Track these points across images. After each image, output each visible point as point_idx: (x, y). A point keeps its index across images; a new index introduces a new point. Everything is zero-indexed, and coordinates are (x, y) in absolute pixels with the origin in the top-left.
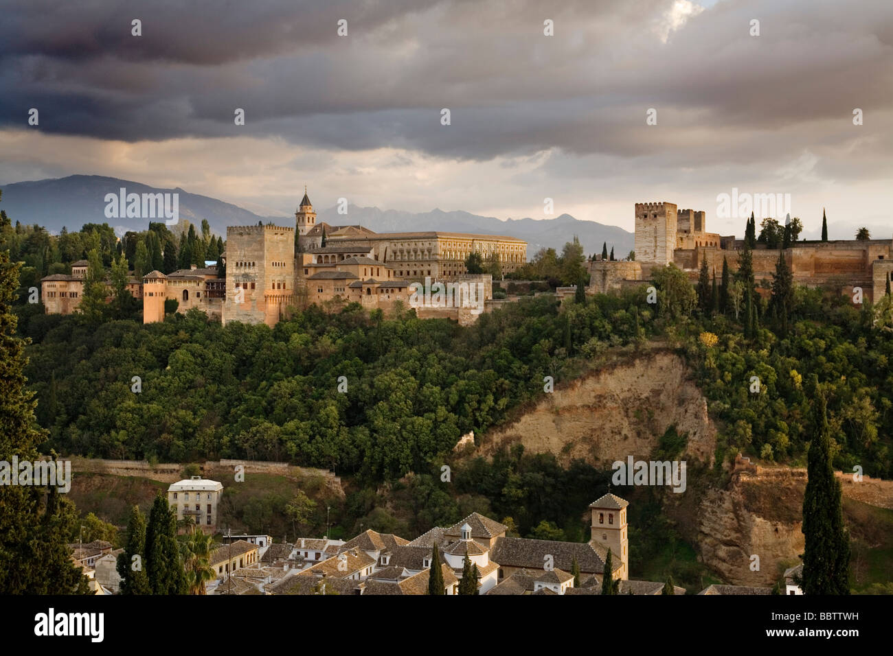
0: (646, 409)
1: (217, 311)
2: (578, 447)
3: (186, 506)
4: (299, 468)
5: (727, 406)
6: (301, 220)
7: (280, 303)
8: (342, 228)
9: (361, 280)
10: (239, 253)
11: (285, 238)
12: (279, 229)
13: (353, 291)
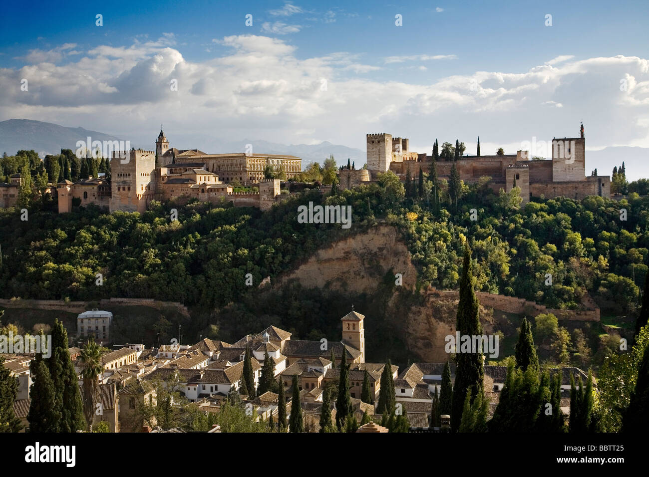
0: (375, 259)
1: (106, 205)
2: (334, 284)
3: (89, 327)
4: (161, 302)
5: (423, 256)
6: (159, 146)
7: (147, 199)
8: (185, 151)
9: (198, 184)
10: (119, 168)
11: (149, 158)
12: (145, 152)
13: (193, 191)
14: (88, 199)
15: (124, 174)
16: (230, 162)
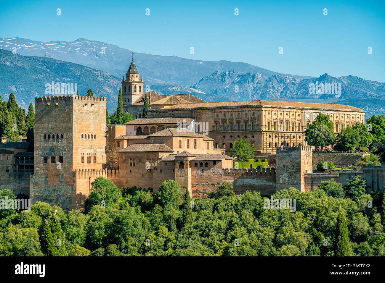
6: (127, 89)
7: (90, 178)
9: (175, 153)
10: (47, 125)
11: (96, 109)
12: (89, 99)
13: (166, 165)
15: (54, 136)
16: (236, 116)
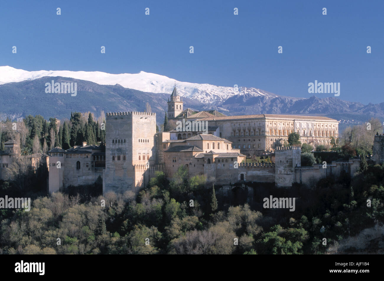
1: (100, 177)
6: (172, 106)
7: (145, 171)
9: (204, 152)
10: (114, 132)
11: (149, 121)
12: (144, 114)
13: (198, 161)
14: (81, 170)
15: (119, 140)
16: (247, 125)
